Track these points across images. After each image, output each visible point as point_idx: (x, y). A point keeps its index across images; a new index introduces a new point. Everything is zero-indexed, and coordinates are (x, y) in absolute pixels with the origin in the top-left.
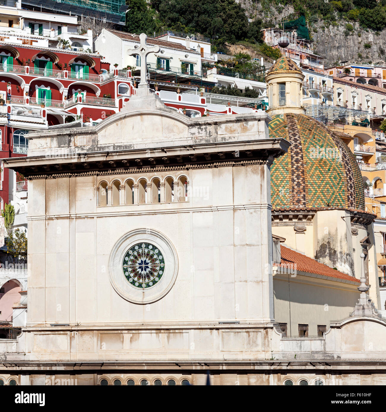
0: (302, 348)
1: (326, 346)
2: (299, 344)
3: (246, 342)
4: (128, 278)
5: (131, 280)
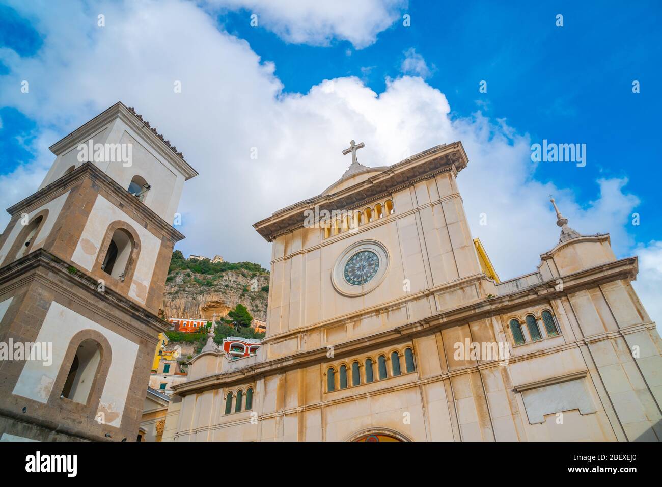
0: (519, 286)
1: (543, 277)
2: (515, 284)
3: (462, 298)
4: (349, 281)
5: (351, 281)
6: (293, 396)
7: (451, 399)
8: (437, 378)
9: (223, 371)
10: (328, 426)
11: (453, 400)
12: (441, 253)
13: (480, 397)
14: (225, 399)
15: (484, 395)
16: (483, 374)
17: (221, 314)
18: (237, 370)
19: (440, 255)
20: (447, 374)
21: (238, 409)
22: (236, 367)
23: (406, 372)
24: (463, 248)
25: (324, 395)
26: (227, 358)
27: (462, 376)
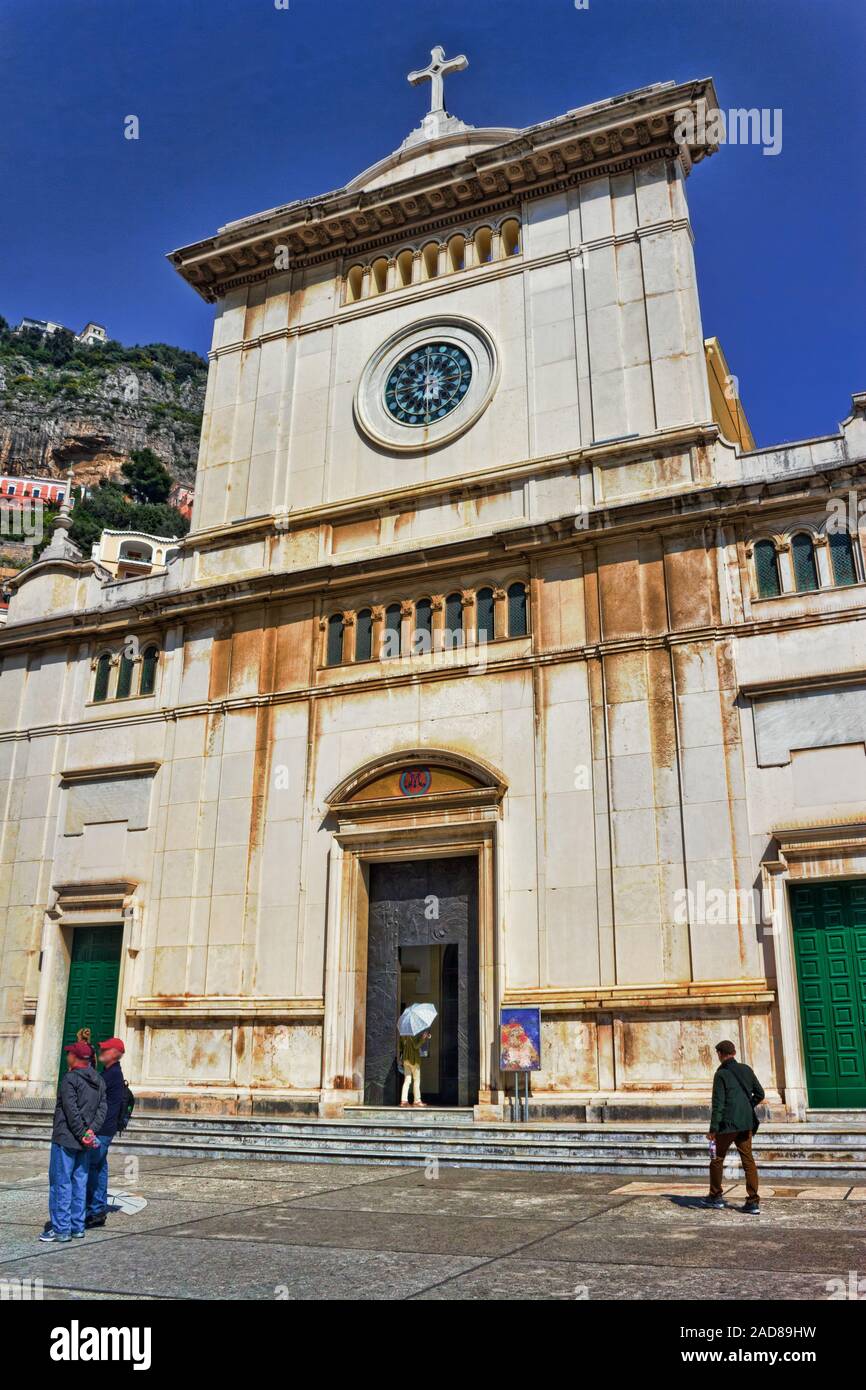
0: (790, 465)
1: (849, 449)
2: (783, 458)
3: (655, 477)
4: (395, 412)
5: (401, 415)
6: (246, 670)
7: (599, 701)
8: (573, 654)
9: (90, 606)
10: (323, 739)
11: (604, 704)
12: (623, 365)
13: (663, 703)
14: (93, 669)
15: (671, 700)
16: (676, 654)
17: (100, 469)
18: (123, 606)
19: (619, 369)
20: (597, 647)
21: (124, 691)
22: (119, 598)
23: (506, 635)
24: (675, 357)
25: (318, 673)
26: (100, 576)
27: (631, 655)
